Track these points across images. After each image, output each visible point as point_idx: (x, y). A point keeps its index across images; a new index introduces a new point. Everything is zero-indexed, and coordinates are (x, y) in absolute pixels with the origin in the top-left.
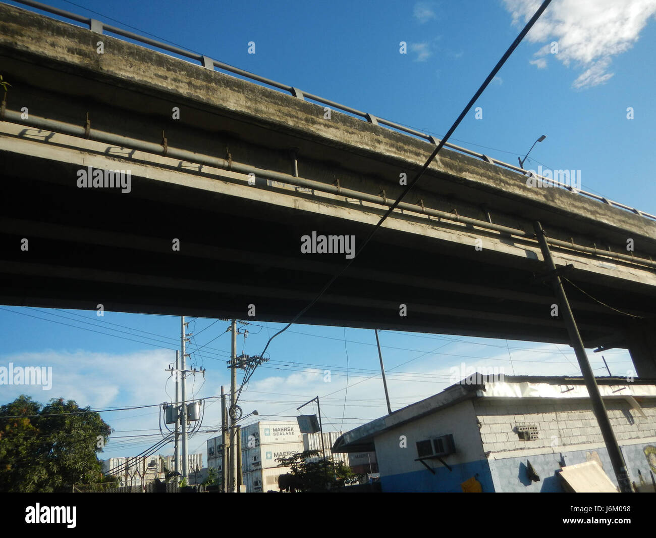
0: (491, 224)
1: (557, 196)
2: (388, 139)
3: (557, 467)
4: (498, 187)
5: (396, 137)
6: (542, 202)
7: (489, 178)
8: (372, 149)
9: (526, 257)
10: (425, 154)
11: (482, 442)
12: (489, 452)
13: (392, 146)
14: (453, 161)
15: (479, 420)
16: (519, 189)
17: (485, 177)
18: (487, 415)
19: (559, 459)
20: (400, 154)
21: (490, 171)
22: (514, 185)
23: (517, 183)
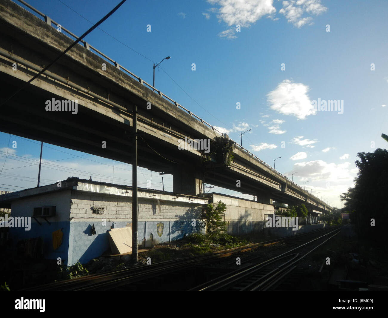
0: (108, 101)
1: (150, 95)
2: (54, 36)
3: (109, 228)
4: (117, 82)
5: (61, 36)
6: (140, 96)
7: (113, 76)
8: (41, 39)
9: (123, 122)
10: (77, 52)
11: (70, 213)
12: (72, 218)
13: (56, 41)
14: (94, 61)
15: (72, 201)
16: (129, 86)
17: (111, 75)
18: (78, 199)
19: (111, 224)
20: (60, 48)
21: (115, 72)
22: (127, 83)
23: (129, 83)
